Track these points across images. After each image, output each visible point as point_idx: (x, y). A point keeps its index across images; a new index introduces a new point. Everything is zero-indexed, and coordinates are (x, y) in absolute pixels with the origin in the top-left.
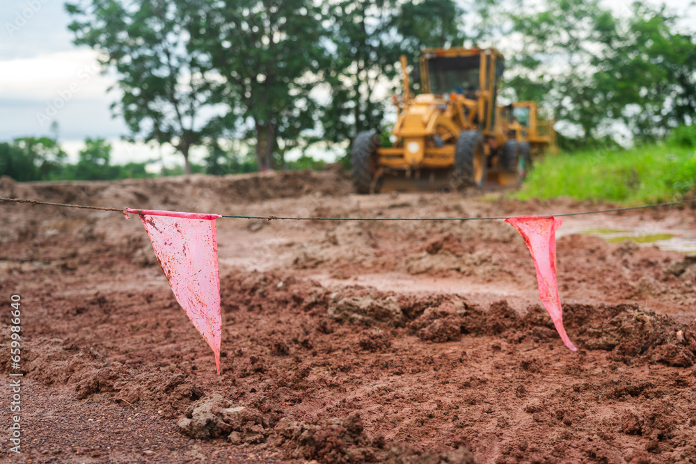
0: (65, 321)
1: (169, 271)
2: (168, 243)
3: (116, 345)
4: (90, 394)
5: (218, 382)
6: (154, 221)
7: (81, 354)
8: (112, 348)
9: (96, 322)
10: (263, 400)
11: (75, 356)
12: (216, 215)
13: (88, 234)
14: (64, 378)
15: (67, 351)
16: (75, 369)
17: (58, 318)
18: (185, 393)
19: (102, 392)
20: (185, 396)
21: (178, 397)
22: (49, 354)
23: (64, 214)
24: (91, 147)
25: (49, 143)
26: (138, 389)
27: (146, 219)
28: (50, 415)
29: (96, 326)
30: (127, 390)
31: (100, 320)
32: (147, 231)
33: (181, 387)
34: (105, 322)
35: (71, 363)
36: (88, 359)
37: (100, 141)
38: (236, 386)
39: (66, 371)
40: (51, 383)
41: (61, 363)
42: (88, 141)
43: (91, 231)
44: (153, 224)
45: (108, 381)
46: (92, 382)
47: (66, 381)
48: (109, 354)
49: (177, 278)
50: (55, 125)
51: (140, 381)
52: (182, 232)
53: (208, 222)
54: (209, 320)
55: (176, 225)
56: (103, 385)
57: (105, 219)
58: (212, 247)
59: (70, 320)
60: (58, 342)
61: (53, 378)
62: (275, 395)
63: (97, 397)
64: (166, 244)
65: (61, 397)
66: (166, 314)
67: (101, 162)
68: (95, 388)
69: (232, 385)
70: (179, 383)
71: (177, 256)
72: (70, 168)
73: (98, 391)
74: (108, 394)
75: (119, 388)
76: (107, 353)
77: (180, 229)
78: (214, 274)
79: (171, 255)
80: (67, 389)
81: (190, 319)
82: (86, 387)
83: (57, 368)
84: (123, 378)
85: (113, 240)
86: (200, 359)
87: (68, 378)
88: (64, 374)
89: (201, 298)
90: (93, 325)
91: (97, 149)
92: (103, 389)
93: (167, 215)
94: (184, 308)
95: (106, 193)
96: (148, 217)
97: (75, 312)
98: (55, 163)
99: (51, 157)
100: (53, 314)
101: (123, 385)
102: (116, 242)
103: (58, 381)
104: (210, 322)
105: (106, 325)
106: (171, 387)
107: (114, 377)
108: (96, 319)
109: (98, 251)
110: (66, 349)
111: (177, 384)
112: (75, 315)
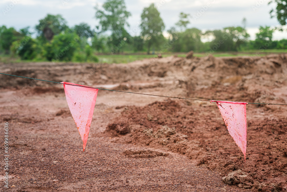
0: (210, 133)
1: (227, 123)
2: (227, 113)
3: (223, 145)
4: (201, 164)
5: (252, 165)
6: (222, 105)
7: (202, 149)
8: (221, 147)
9: (222, 134)
10: (255, 174)
11: (200, 149)
12: (246, 103)
13: (241, 87)
14: (195, 157)
15: (199, 147)
16: (200, 154)
17: (208, 131)
18: (231, 168)
19: (205, 164)
20: (231, 169)
21: (228, 169)
22: (193, 148)
23: (237, 73)
24: (262, 31)
25: (241, 30)
26: (216, 165)
27: (219, 104)
28: (185, 170)
29: (221, 136)
30: (212, 164)
31: (223, 133)
32: (219, 108)
33: (230, 165)
34: (225, 134)
35: (199, 152)
36: (204, 151)
37: (267, 28)
38: (256, 167)
39: (197, 155)
40: (191, 158)
41: (196, 151)
42: (261, 28)
43: (243, 85)
44: (221, 106)
45: (207, 160)
46: (202, 160)
47: (196, 158)
48: (219, 149)
49: (230, 126)
50: (244, 20)
51: (217, 162)
52: (233, 109)
53: (243, 105)
54: (242, 142)
55: (230, 106)
56: (206, 161)
57: (250, 79)
58: (244, 115)
59: (212, 132)
60: (198, 143)
61: (192, 157)
62: (268, 173)
63: (203, 165)
64: (226, 113)
65: (192, 164)
66: (252, 133)
67: (267, 39)
68: (203, 162)
69: (255, 167)
70: (230, 164)
71: (230, 118)
72: (251, 43)
73: (204, 163)
74: (206, 165)
75: (210, 163)
76: (219, 148)
77: (231, 108)
78: (245, 125)
79: (228, 117)
80: (196, 161)
81: (235, 141)
82: (200, 161)
83: (194, 153)
84: (213, 160)
85: (250, 91)
86: (253, 155)
87: (197, 157)
88: (196, 156)
89: (240, 133)
90: (220, 135)
91: (265, 32)
92: (205, 163)
93: (226, 103)
94: (232, 137)
95: (259, 62)
96: (219, 103)
97: (215, 129)
98: (244, 40)
99: (241, 37)
100: (207, 129)
101: (211, 162)
102: (251, 93)
103: (194, 158)
104: (243, 143)
105: (225, 136)
106: (226, 165)
107: (209, 159)
108: (222, 132)
109: (243, 96)
110: (199, 146)
111: (229, 164)
112: (215, 130)
